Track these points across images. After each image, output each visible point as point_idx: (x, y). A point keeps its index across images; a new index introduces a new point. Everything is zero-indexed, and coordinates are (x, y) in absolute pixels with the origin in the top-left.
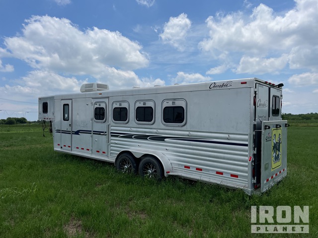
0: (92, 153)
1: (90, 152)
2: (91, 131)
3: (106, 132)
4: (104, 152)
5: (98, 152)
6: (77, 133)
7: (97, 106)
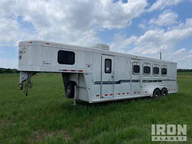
0: (131, 95)
1: (129, 94)
2: (130, 80)
3: (140, 80)
4: (139, 92)
5: (135, 93)
6: (119, 82)
7: (135, 64)
